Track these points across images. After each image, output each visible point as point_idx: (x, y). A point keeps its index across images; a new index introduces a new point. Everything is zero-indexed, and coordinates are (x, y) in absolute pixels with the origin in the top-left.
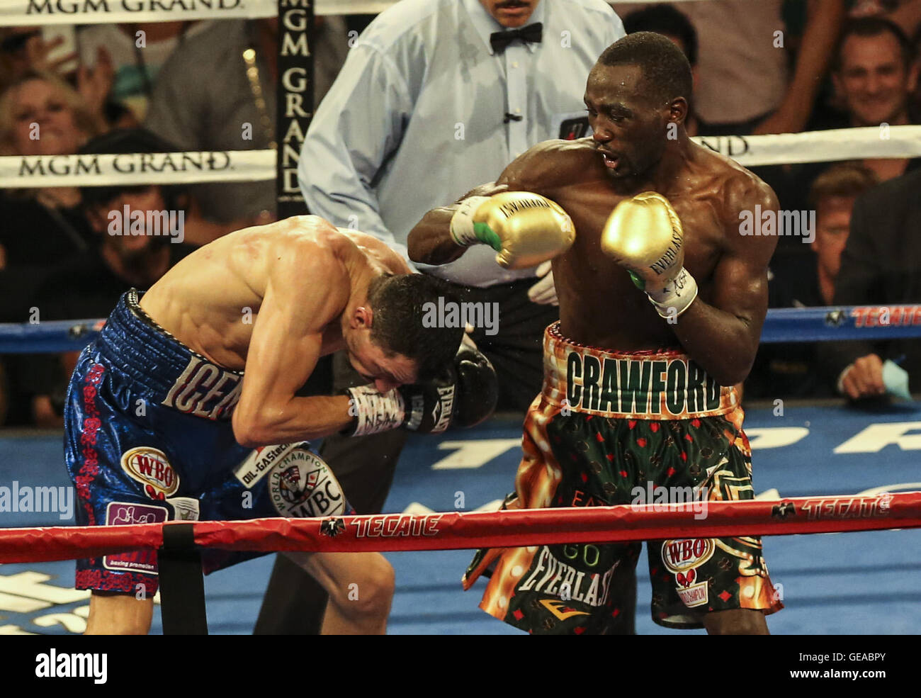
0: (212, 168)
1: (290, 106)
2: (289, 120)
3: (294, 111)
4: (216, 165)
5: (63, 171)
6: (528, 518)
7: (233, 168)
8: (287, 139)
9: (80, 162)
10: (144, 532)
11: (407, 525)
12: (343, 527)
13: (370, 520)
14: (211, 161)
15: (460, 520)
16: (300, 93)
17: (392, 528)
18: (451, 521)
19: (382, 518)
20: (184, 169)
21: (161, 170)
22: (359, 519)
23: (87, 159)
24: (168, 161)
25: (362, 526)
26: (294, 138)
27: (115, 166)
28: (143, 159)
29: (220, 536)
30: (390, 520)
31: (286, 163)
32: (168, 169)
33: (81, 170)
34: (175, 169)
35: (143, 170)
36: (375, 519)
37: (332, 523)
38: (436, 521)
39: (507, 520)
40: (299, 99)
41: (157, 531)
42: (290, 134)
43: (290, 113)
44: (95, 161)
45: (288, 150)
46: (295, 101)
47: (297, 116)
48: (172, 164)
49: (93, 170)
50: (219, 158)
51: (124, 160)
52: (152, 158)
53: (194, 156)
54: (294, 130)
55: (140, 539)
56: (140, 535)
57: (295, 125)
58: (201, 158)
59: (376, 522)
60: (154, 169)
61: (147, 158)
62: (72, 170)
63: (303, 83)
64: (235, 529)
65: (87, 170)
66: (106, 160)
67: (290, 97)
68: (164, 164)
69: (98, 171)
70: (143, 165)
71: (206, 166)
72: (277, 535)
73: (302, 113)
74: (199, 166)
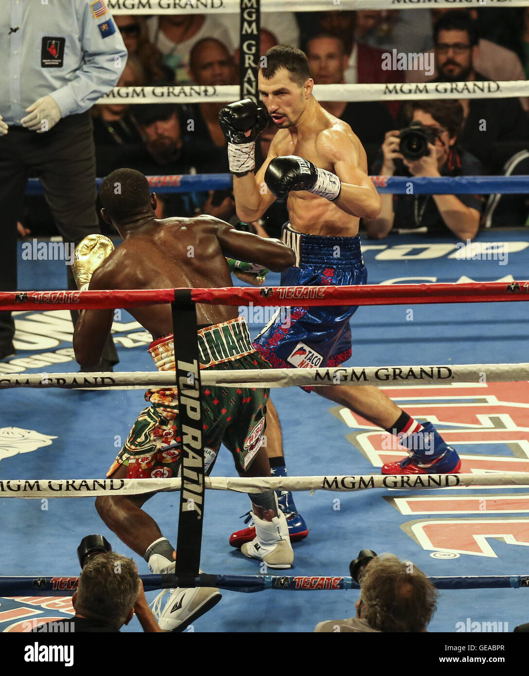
0: (206, 95)
1: (247, 61)
2: (247, 69)
3: (249, 64)
4: (209, 93)
5: (125, 95)
6: (374, 290)
7: (217, 95)
8: (246, 79)
9: (134, 90)
10: (164, 293)
11: (307, 292)
12: (272, 292)
13: (287, 289)
14: (206, 91)
15: (336, 290)
16: (253, 54)
17: (299, 293)
18: (331, 291)
19: (293, 288)
20: (191, 95)
21: (178, 96)
22: (280, 289)
23: (138, 89)
24: (182, 91)
25: (283, 292)
26: (249, 79)
27: (154, 93)
28: (168, 89)
29: (205, 296)
30: (298, 289)
31: (245, 92)
32: (182, 95)
33: (135, 95)
34: (186, 95)
35: (169, 95)
36: (289, 289)
37: (266, 290)
38: (323, 290)
39: (362, 290)
40: (252, 57)
41: (171, 293)
42: (247, 76)
43: (247, 65)
44: (143, 90)
45: (246, 85)
46: (249, 59)
47: (250, 67)
48: (184, 93)
49: (141, 95)
50: (210, 89)
51: (159, 90)
52: (174, 89)
53: (196, 88)
54: (249, 75)
55: (161, 297)
56: (161, 295)
57: (250, 71)
58: (200, 89)
59: (290, 290)
60: (175, 95)
61: (171, 89)
62: (130, 95)
63: (254, 49)
64: (213, 293)
65: (138, 95)
66: (148, 90)
67: (247, 56)
68: (180, 93)
69: (144, 96)
70: (169, 93)
71: (203, 94)
72: (236, 296)
73: (253, 65)
74: (199, 94)
